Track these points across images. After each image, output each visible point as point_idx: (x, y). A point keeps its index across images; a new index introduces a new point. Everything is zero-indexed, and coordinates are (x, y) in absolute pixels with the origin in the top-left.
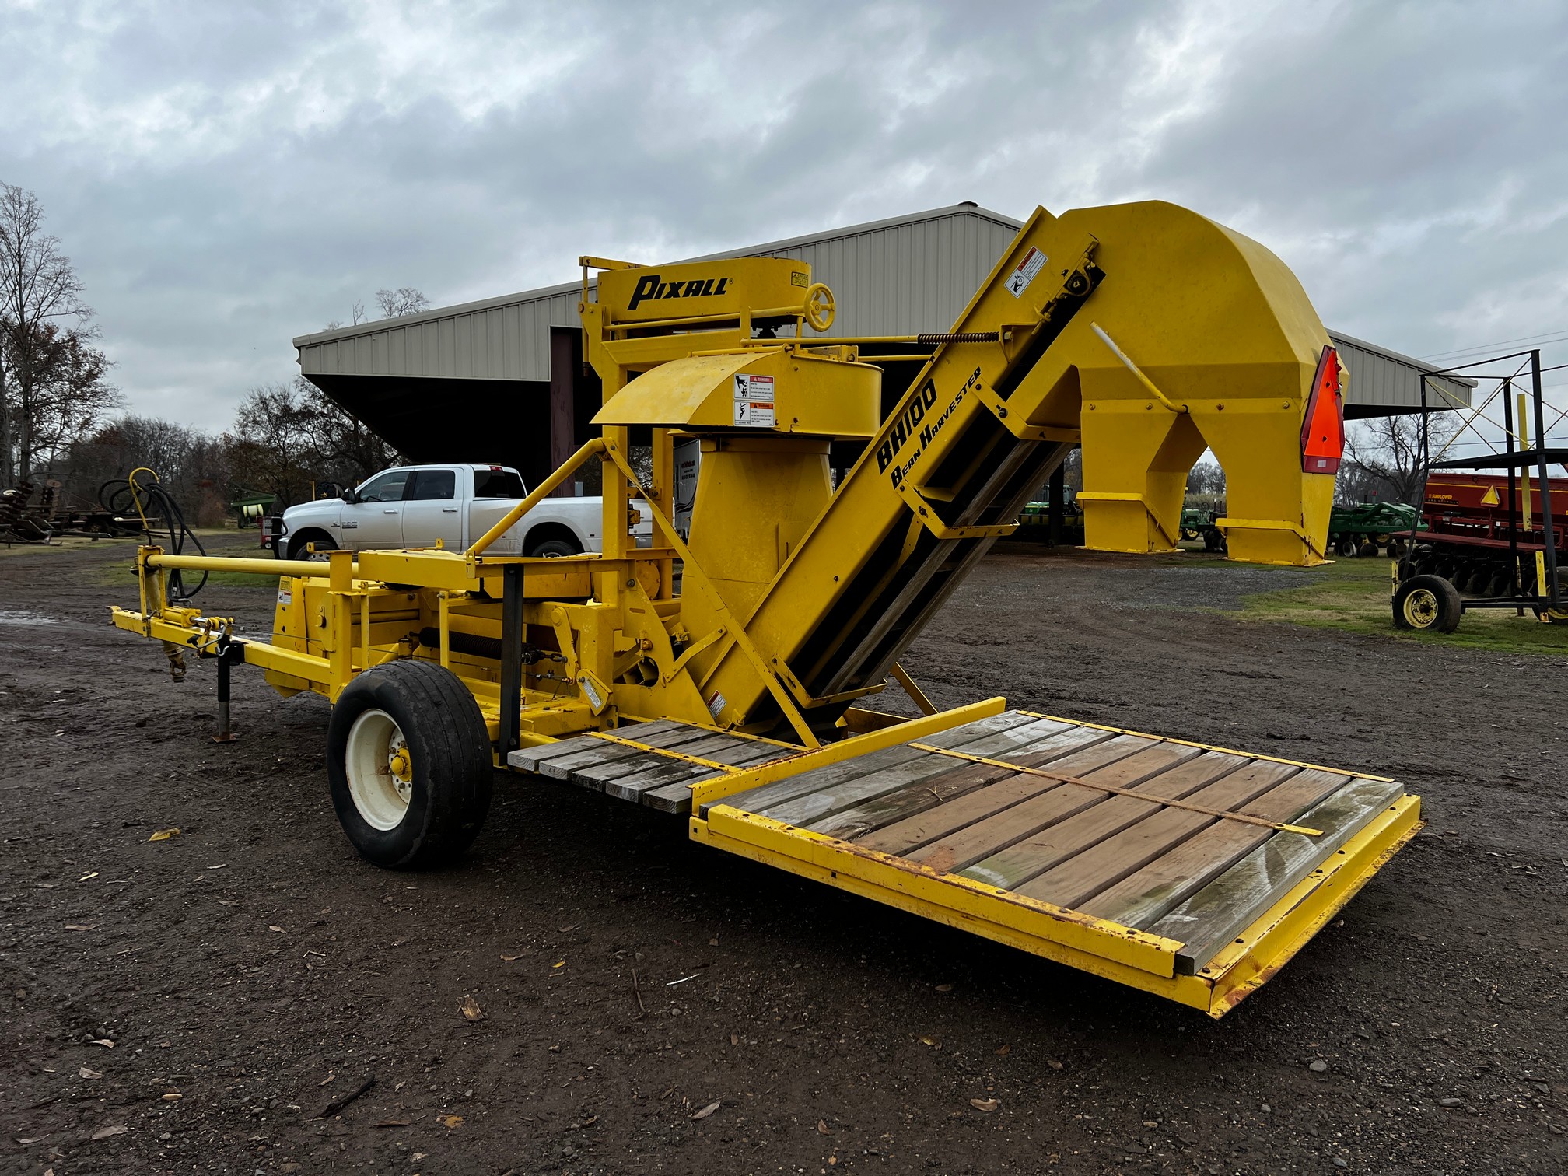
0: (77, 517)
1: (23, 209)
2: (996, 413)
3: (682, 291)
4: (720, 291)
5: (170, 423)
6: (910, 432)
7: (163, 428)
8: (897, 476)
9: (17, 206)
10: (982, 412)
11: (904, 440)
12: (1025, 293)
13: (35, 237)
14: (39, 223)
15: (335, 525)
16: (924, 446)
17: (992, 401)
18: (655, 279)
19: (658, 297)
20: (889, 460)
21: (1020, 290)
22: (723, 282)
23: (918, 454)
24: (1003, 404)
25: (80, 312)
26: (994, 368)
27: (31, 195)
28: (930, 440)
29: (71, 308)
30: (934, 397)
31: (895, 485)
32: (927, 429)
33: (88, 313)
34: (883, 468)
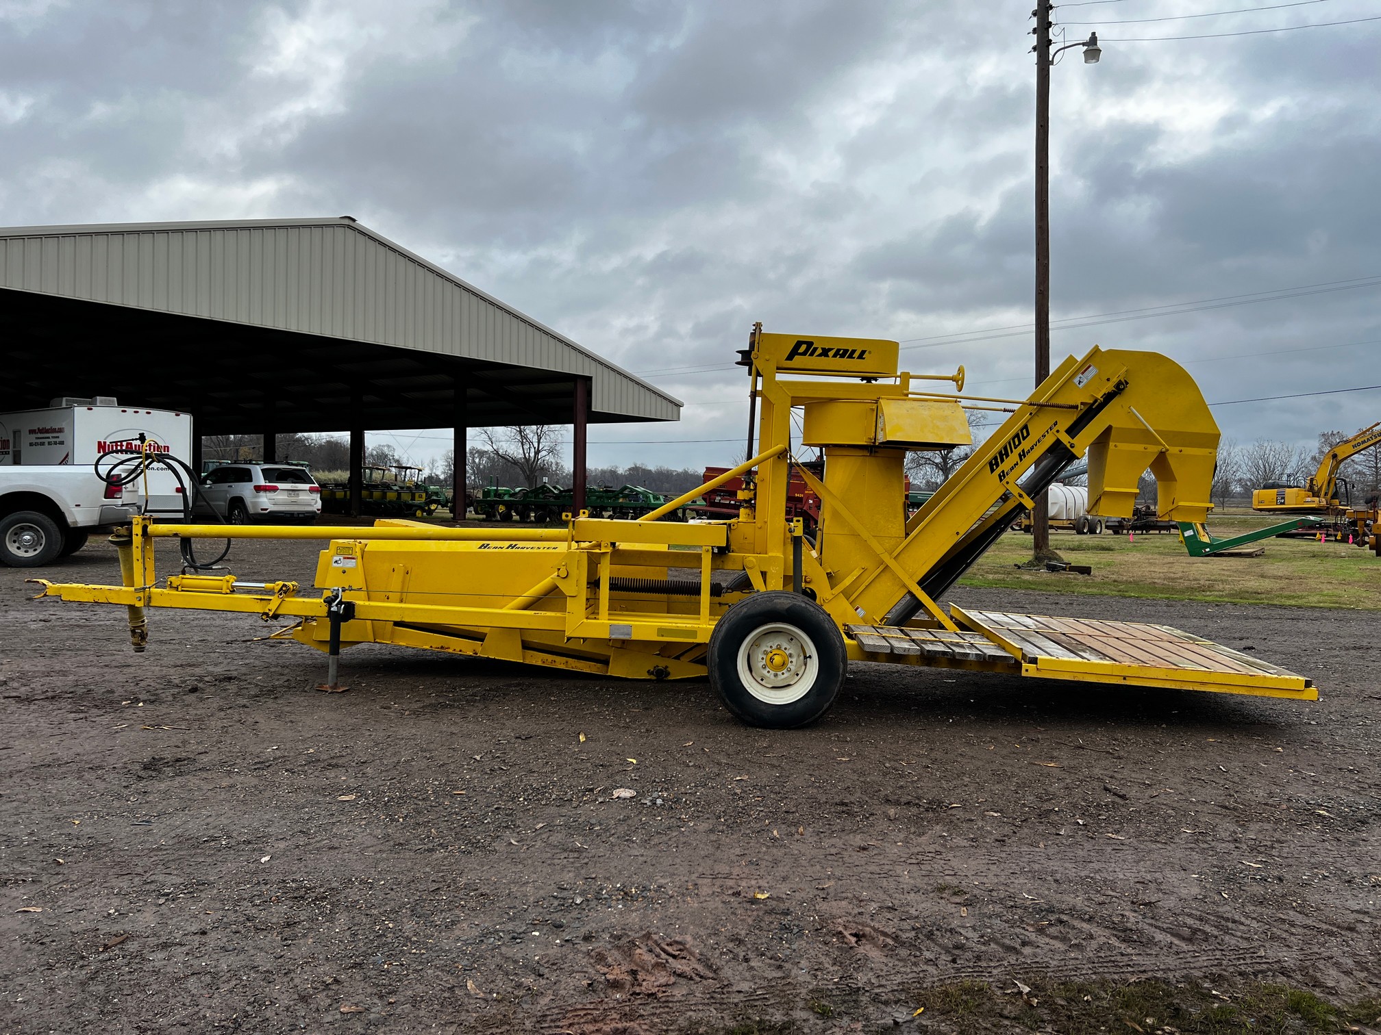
2: (1068, 446)
3: (831, 354)
4: (861, 357)
6: (1012, 452)
8: (1002, 476)
10: (1058, 442)
11: (1007, 456)
12: (1085, 386)
16: (1021, 460)
17: (1066, 439)
18: (810, 344)
19: (812, 354)
20: (997, 466)
21: (1082, 384)
22: (863, 352)
23: (1017, 464)
24: (1072, 441)
26: (1067, 421)
28: (1025, 457)
30: (1028, 434)
31: (1001, 480)
32: (1023, 451)
34: (992, 471)
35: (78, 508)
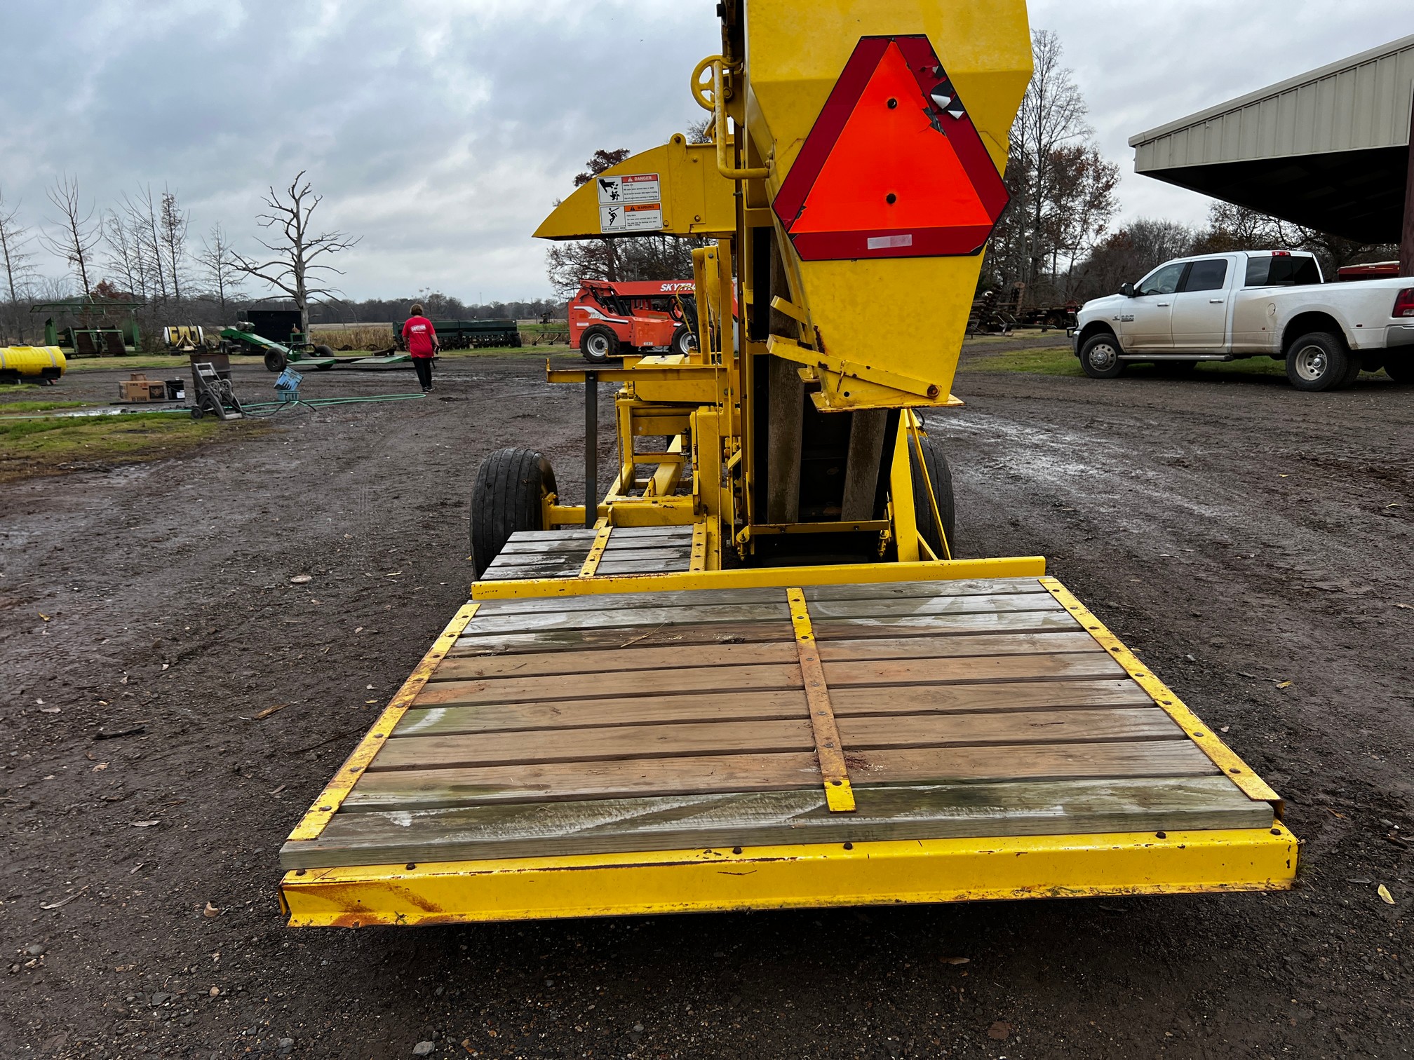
0: (1040, 312)
1: (1047, 49)
5: (1174, 223)
7: (1168, 227)
9: (1042, 48)
13: (1053, 73)
14: (1058, 59)
15: (1116, 319)
25: (1084, 133)
27: (1054, 35)
29: (1077, 131)
33: (1090, 132)
35: (1359, 329)
